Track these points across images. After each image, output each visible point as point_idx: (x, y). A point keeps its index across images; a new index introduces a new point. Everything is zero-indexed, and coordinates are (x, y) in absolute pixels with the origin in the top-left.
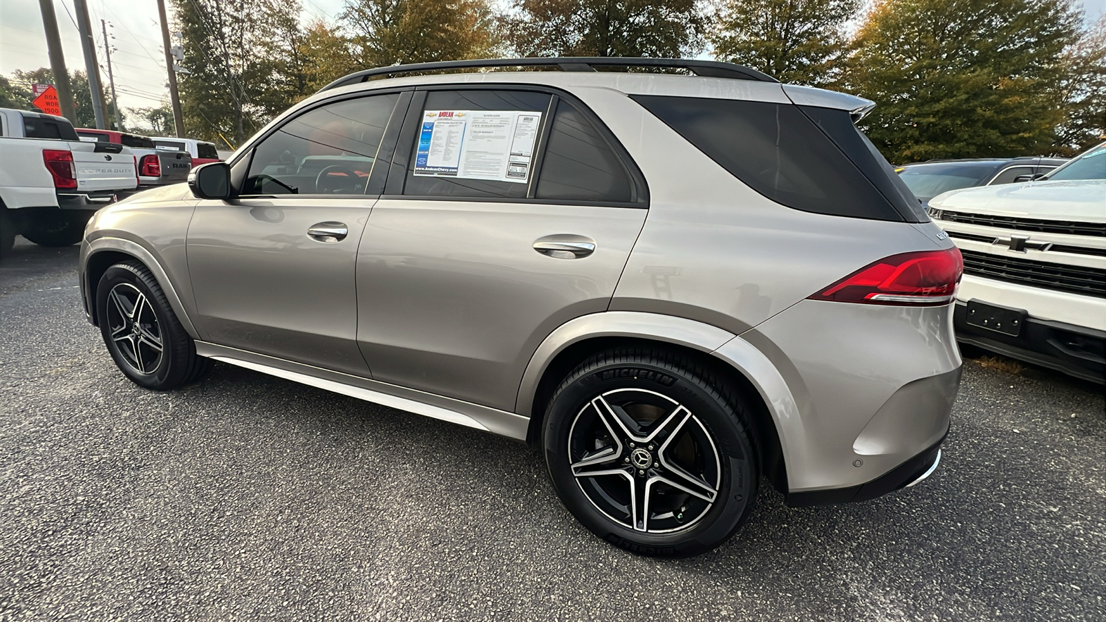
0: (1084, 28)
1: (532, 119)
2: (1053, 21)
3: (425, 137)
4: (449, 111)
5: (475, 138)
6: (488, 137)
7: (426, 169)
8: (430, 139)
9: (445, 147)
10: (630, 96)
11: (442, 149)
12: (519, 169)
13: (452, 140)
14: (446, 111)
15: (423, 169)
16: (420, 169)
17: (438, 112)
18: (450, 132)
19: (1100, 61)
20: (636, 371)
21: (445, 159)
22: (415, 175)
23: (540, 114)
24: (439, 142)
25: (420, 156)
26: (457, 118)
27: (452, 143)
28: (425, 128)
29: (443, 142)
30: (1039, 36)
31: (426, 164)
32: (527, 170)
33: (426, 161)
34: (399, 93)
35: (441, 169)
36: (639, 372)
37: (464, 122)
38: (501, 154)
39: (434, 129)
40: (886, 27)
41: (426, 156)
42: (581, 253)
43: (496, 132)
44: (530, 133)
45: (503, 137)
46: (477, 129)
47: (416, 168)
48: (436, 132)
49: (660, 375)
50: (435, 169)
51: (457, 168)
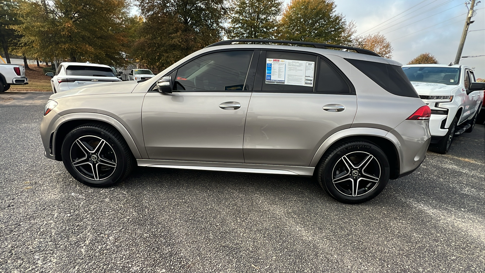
0: (347, 27)
1: (311, 64)
2: (338, 24)
3: (269, 69)
4: (277, 59)
5: (290, 70)
6: (295, 70)
7: (271, 81)
8: (271, 69)
9: (278, 73)
10: (344, 58)
11: (277, 74)
12: (309, 82)
13: (281, 70)
14: (276, 59)
15: (270, 81)
16: (268, 81)
17: (273, 59)
18: (279, 67)
19: (349, 38)
20: (359, 146)
21: (278, 77)
22: (266, 83)
23: (314, 63)
24: (275, 71)
25: (267, 76)
26: (281, 62)
27: (281, 71)
28: (268, 65)
29: (277, 71)
30: (335, 28)
31: (271, 79)
32: (312, 82)
33: (271, 78)
34: (254, 51)
35: (278, 81)
36: (360, 146)
37: (285, 64)
38: (302, 76)
39: (272, 66)
40: (291, 20)
41: (270, 76)
42: (340, 110)
43: (298, 68)
44: (311, 69)
45: (302, 70)
46: (291, 67)
47: (266, 81)
48: (273, 67)
49: (366, 146)
50: (275, 81)
51: (284, 81)
